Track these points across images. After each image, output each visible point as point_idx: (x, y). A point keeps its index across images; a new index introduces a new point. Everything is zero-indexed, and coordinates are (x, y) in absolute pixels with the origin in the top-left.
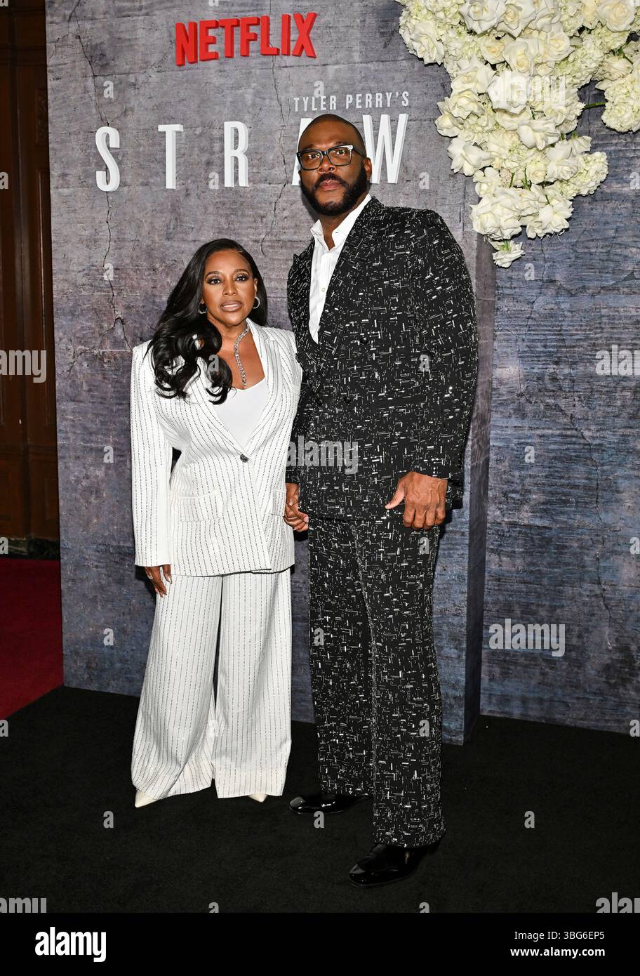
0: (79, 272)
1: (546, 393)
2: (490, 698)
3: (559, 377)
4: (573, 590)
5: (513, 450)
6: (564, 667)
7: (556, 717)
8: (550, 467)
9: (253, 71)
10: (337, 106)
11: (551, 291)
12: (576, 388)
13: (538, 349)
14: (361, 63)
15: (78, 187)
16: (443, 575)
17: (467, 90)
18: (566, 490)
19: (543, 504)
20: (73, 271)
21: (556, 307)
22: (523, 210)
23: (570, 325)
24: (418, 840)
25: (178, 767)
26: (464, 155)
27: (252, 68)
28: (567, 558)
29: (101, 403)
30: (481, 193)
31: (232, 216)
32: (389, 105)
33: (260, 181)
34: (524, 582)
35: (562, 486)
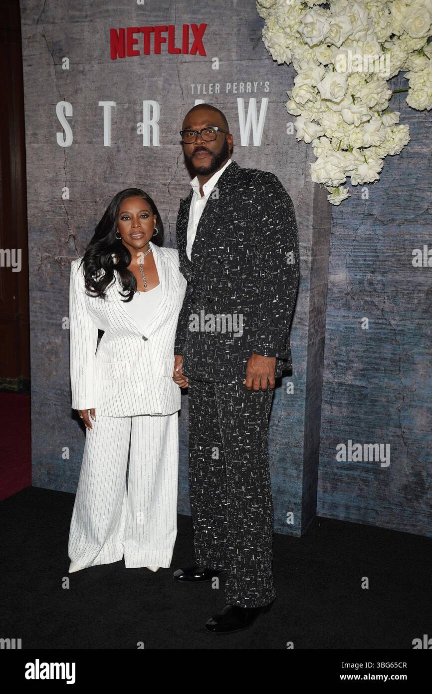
0: (45, 202)
1: (365, 293)
2: (324, 505)
3: (374, 282)
4: (382, 431)
5: (341, 332)
6: (375, 485)
7: (369, 520)
8: (367, 345)
9: (163, 64)
10: (220, 91)
11: (369, 222)
12: (386, 290)
13: (360, 262)
14: (237, 60)
15: (44, 143)
16: (287, 418)
17: (305, 85)
18: (378, 361)
19: (362, 370)
20: (41, 201)
21: (373, 233)
22: (347, 167)
23: (383, 246)
24: (254, 603)
25: (99, 546)
26: (305, 129)
27: (163, 62)
28: (377, 409)
29: (59, 293)
30: (318, 154)
31: (148, 166)
32: (255, 91)
33: (168, 143)
34: (348, 425)
35: (375, 358)
